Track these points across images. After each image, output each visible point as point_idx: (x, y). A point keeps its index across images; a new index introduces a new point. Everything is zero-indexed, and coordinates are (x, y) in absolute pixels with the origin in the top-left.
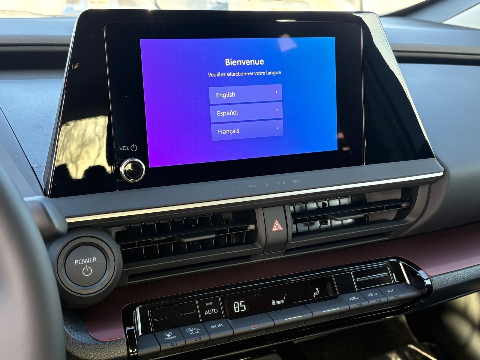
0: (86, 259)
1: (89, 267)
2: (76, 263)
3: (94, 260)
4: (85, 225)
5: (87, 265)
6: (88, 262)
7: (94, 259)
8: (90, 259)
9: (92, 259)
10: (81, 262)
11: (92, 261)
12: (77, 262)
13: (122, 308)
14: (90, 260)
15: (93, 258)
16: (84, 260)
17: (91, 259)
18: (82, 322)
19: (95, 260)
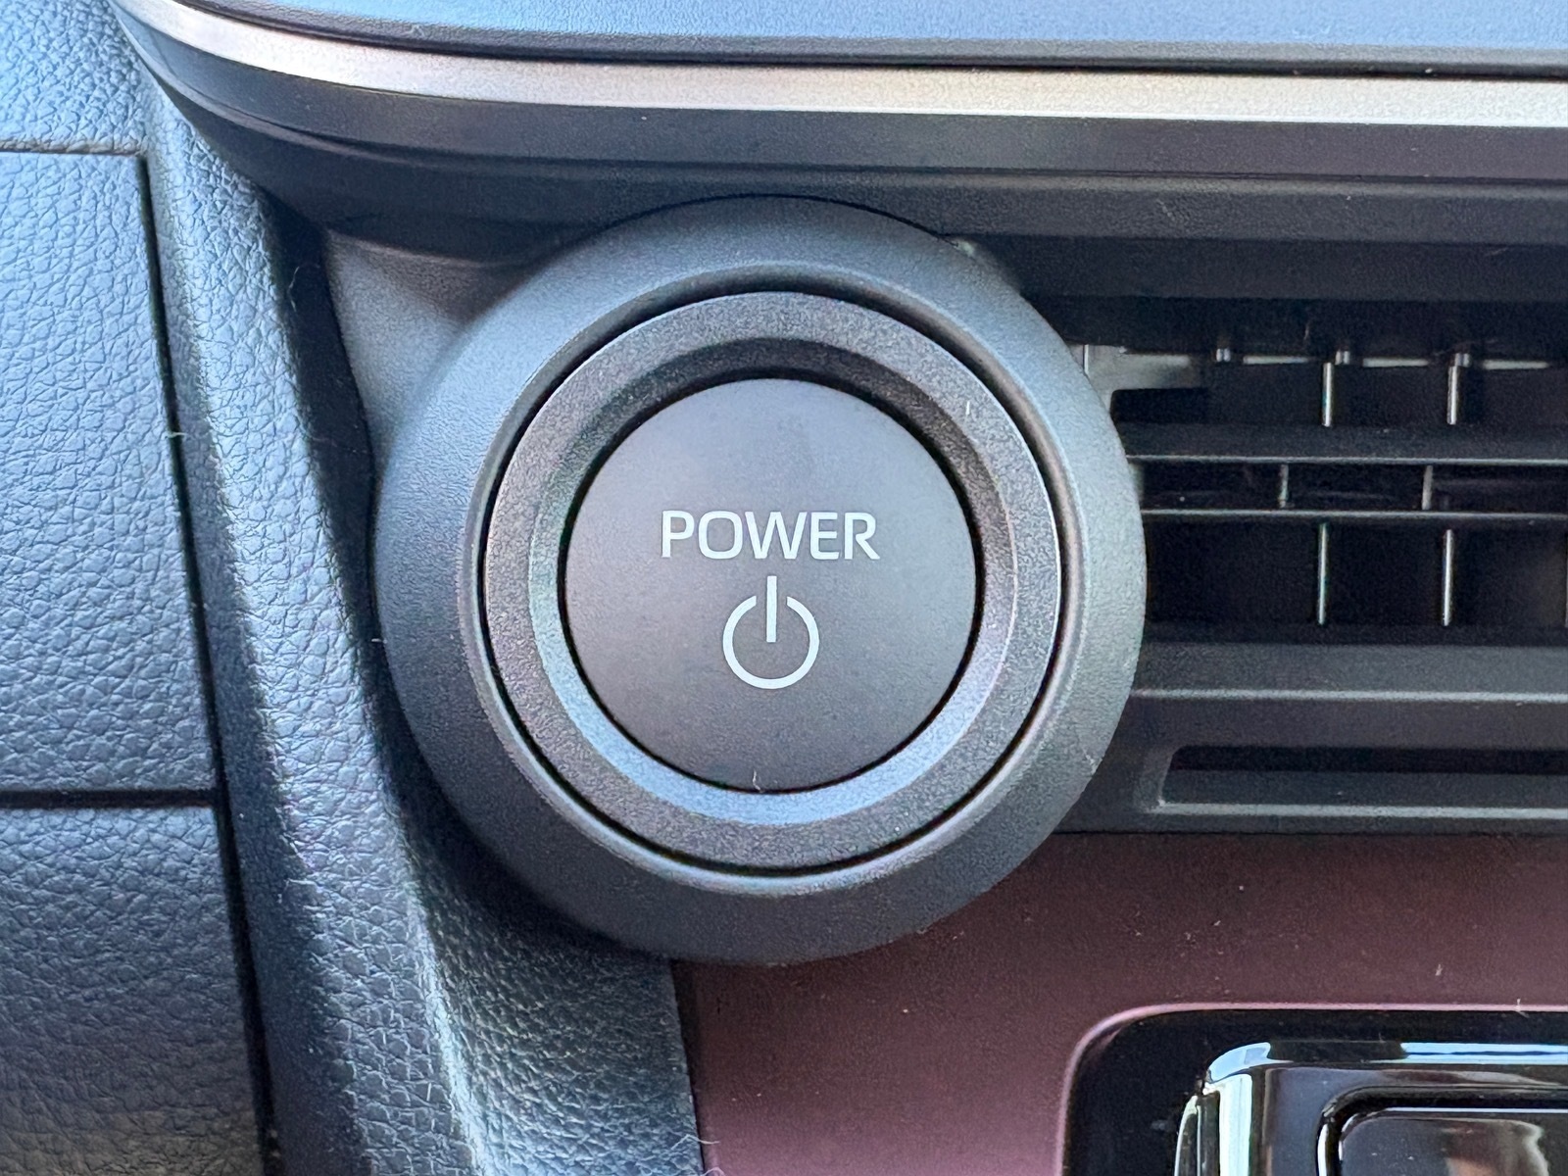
0: (776, 518)
1: (792, 603)
2: (668, 536)
3: (855, 543)
4: (825, 180)
5: (772, 581)
6: (790, 553)
7: (859, 525)
8: (816, 517)
9: (838, 526)
10: (721, 535)
11: (838, 545)
12: (679, 525)
13: (1085, 1041)
14: (816, 535)
15: (850, 517)
16: (750, 516)
17: (824, 525)
18: (685, 1101)
19: (861, 538)
